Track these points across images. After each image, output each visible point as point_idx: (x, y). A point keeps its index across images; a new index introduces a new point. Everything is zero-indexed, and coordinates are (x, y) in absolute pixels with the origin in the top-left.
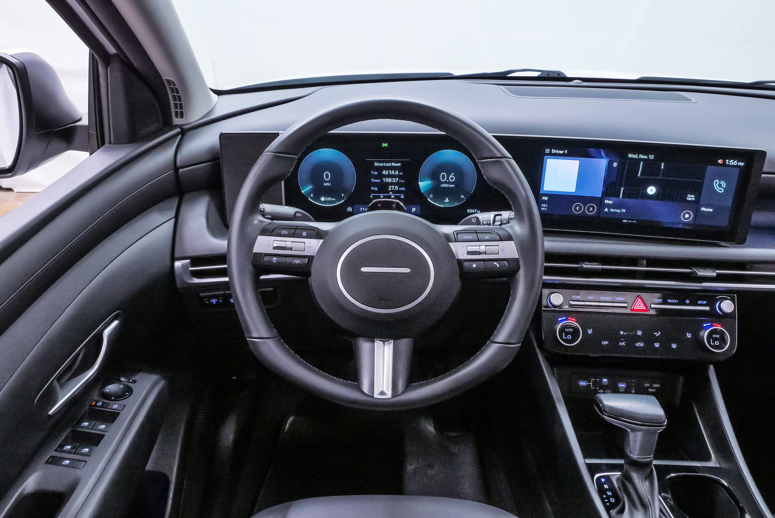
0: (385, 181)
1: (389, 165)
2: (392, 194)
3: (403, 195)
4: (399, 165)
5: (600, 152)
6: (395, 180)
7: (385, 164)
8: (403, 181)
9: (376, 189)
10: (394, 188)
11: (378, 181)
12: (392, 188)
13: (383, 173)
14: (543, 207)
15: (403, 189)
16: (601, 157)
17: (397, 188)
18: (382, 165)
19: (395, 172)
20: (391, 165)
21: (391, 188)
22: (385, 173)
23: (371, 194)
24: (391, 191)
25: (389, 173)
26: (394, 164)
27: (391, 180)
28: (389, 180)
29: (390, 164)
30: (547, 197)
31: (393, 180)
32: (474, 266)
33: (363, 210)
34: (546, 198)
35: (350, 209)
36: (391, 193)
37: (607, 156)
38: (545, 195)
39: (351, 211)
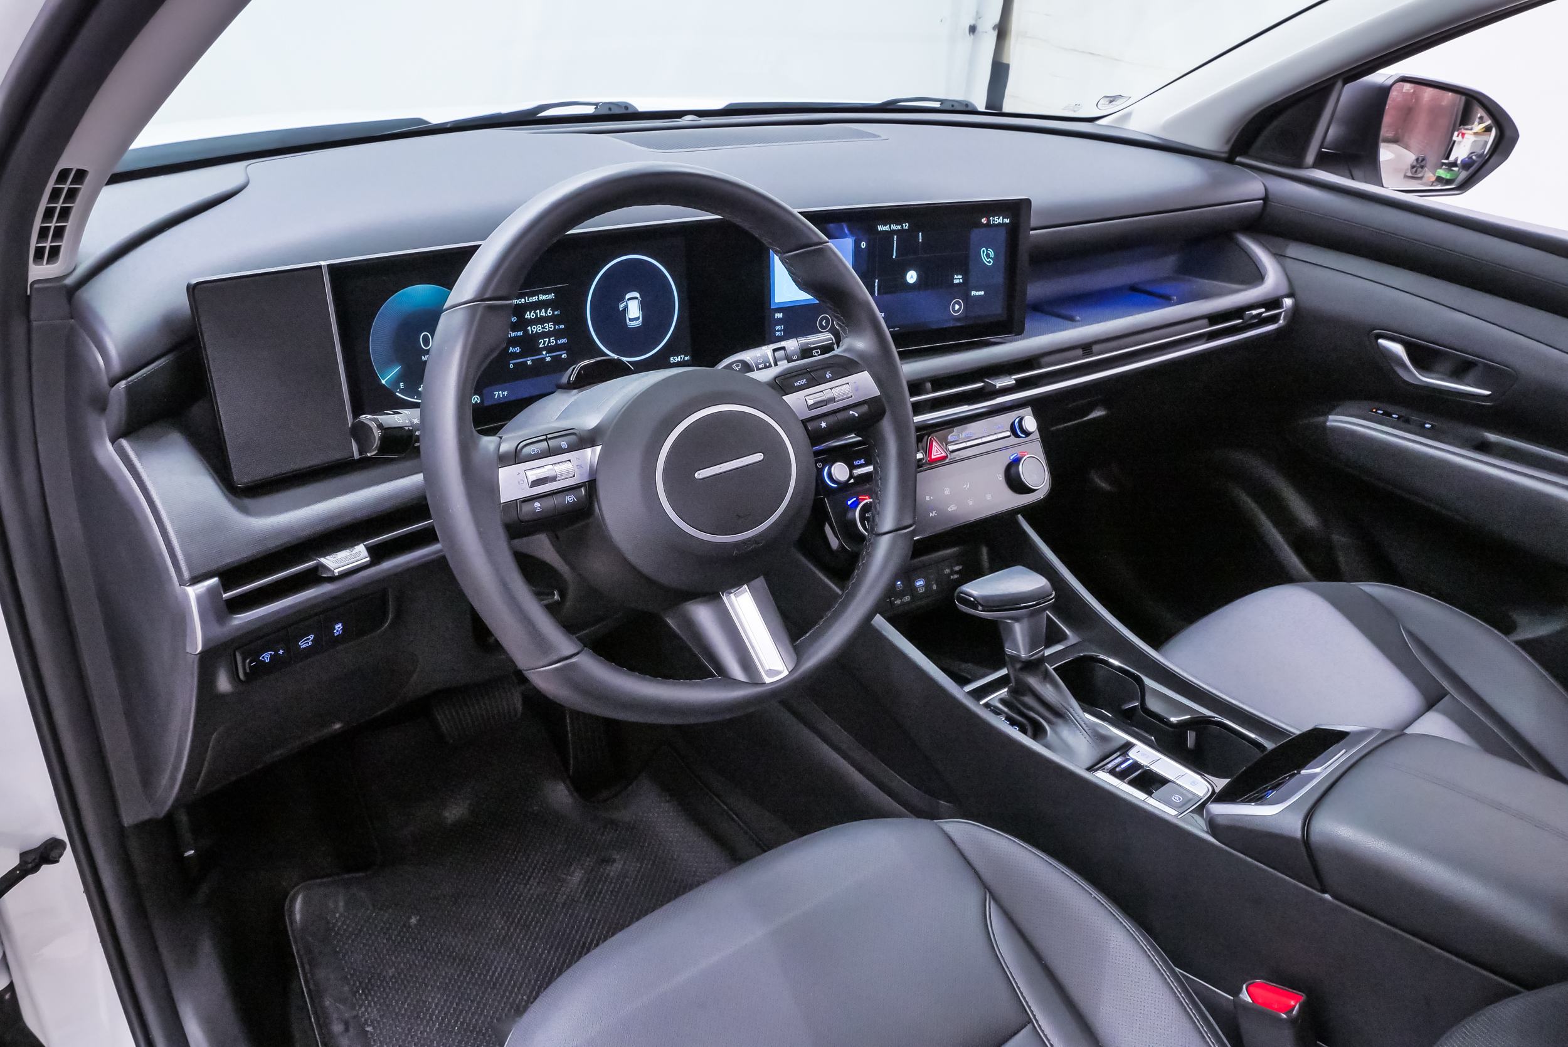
0: (532, 331)
1: (534, 299)
2: (546, 353)
3: (565, 352)
4: (551, 296)
5: (842, 229)
6: (549, 327)
7: (528, 300)
8: (562, 326)
9: (518, 350)
10: (549, 342)
11: (520, 333)
12: (545, 342)
13: (526, 317)
14: (778, 331)
15: (565, 341)
16: (844, 236)
17: (553, 342)
18: (523, 301)
19: (546, 312)
20: (538, 298)
21: (544, 344)
22: (529, 317)
23: (511, 362)
24: (543, 349)
25: (536, 314)
26: (542, 297)
27: (542, 328)
28: (537, 329)
29: (536, 297)
30: (781, 314)
31: (544, 328)
32: (824, 425)
33: (499, 395)
34: (779, 315)
35: (476, 399)
36: (544, 353)
37: (852, 233)
38: (779, 310)
39: (479, 402)
